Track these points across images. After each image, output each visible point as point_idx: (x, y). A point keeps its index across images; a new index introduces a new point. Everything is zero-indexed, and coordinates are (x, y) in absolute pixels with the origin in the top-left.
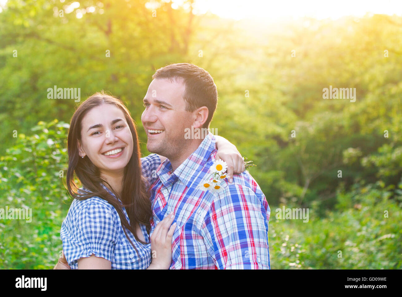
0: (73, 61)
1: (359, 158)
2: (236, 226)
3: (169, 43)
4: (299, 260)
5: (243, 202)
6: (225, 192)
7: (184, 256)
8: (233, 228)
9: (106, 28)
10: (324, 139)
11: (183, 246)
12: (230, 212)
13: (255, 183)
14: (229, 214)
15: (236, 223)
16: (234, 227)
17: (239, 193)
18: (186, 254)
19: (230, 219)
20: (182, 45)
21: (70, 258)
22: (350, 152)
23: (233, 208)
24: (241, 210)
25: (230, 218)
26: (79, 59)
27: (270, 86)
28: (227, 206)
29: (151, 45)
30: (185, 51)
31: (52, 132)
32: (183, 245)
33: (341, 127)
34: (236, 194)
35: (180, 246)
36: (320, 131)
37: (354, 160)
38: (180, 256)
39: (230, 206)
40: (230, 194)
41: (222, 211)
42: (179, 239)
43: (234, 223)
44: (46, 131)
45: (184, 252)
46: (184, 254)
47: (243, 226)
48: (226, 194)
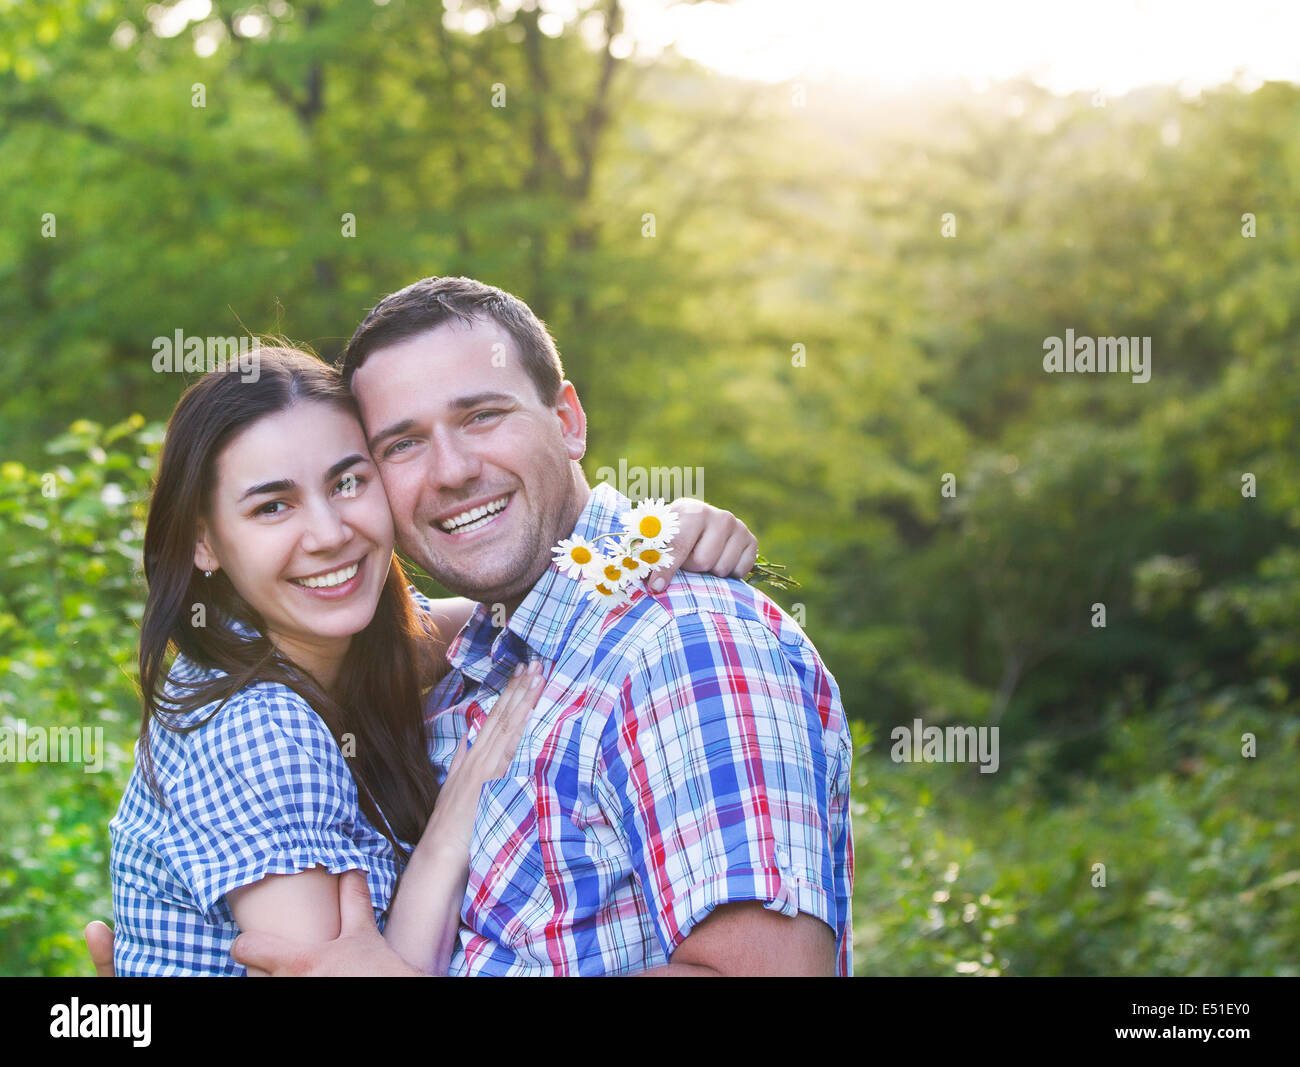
0: (180, 209)
1: (1191, 594)
2: (702, 752)
3: (523, 155)
4: (993, 952)
5: (726, 664)
6: (662, 640)
7: (560, 876)
8: (691, 762)
9: (300, 93)
10: (1067, 520)
11: (551, 842)
12: (681, 707)
13: (773, 611)
14: (678, 714)
15: (700, 743)
16: (694, 757)
17: (712, 638)
18: (566, 870)
19: (681, 731)
20: (572, 167)
21: (208, 890)
22: (1159, 570)
23: (690, 689)
24: (719, 693)
25: (681, 727)
26: (201, 202)
27: (882, 327)
28: (672, 687)
29: (460, 163)
30: (580, 188)
31: (120, 461)
32: (549, 837)
33: (1131, 481)
34: (702, 641)
35: (541, 842)
36: (1053, 492)
37: (1173, 598)
38: (544, 880)
39: (681, 686)
40: (679, 645)
41: (652, 705)
42: (536, 821)
43: (695, 745)
44: (99, 457)
45: (555, 862)
46: (557, 870)
47: (728, 749)
48: (668, 646)
